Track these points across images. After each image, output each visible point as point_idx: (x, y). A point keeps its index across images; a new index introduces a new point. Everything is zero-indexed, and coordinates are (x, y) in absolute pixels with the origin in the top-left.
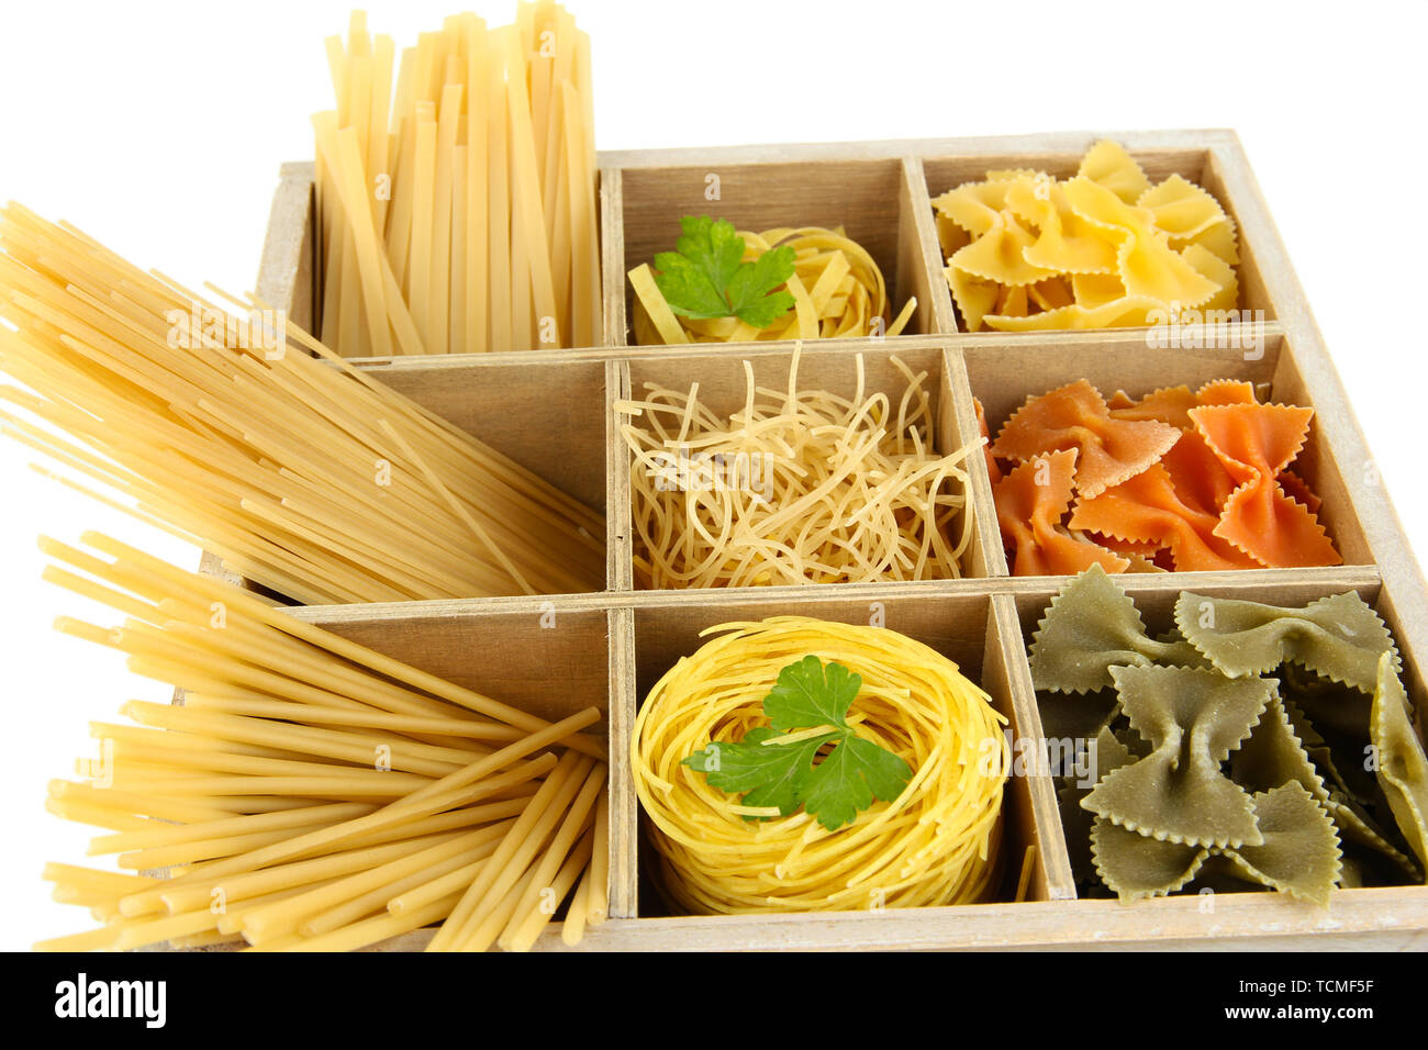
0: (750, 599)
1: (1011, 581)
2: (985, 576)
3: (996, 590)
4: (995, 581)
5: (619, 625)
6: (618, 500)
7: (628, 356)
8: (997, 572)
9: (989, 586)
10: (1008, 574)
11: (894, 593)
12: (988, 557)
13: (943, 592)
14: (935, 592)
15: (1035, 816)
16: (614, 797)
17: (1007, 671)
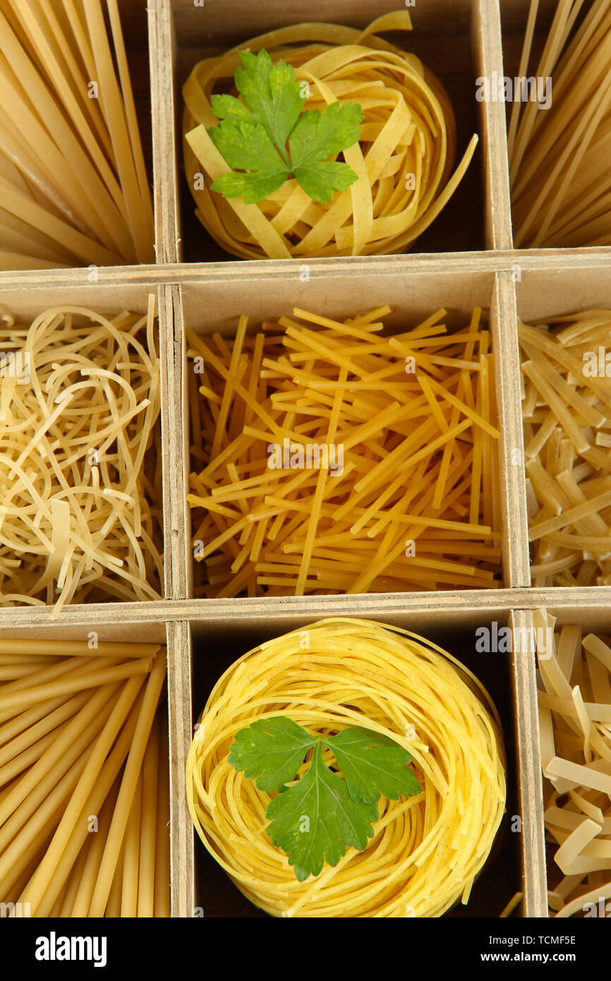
0: (293, 611)
1: (533, 592)
2: (508, 587)
3: (516, 604)
4: (517, 593)
5: (176, 641)
6: (173, 482)
7: (180, 278)
8: (520, 582)
9: (511, 598)
10: (530, 584)
11: (423, 606)
12: (514, 563)
13: (469, 605)
14: (462, 605)
15: (525, 861)
16: (174, 836)
17: (518, 702)
